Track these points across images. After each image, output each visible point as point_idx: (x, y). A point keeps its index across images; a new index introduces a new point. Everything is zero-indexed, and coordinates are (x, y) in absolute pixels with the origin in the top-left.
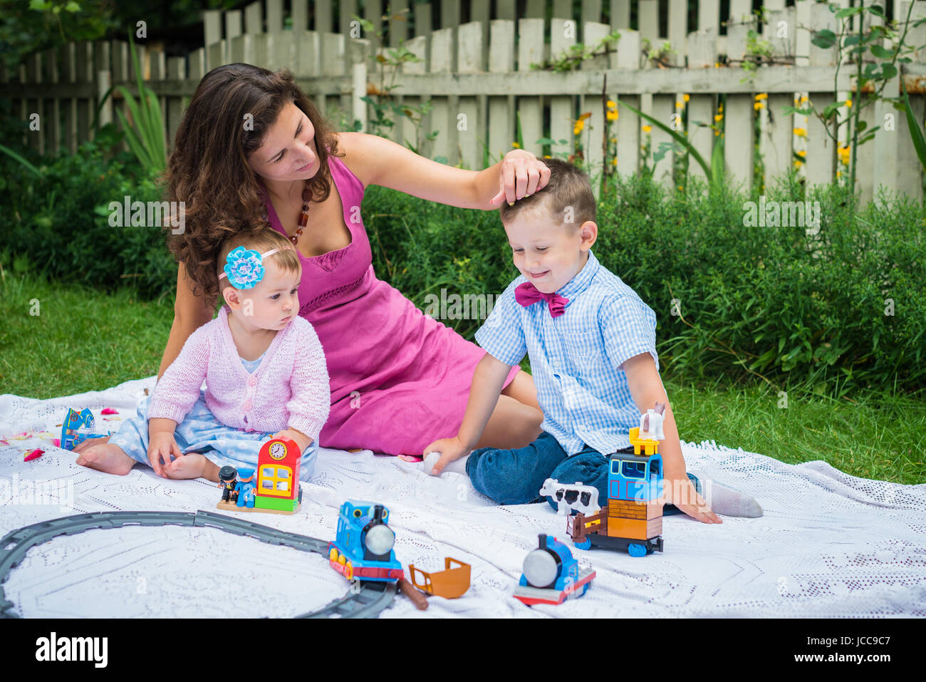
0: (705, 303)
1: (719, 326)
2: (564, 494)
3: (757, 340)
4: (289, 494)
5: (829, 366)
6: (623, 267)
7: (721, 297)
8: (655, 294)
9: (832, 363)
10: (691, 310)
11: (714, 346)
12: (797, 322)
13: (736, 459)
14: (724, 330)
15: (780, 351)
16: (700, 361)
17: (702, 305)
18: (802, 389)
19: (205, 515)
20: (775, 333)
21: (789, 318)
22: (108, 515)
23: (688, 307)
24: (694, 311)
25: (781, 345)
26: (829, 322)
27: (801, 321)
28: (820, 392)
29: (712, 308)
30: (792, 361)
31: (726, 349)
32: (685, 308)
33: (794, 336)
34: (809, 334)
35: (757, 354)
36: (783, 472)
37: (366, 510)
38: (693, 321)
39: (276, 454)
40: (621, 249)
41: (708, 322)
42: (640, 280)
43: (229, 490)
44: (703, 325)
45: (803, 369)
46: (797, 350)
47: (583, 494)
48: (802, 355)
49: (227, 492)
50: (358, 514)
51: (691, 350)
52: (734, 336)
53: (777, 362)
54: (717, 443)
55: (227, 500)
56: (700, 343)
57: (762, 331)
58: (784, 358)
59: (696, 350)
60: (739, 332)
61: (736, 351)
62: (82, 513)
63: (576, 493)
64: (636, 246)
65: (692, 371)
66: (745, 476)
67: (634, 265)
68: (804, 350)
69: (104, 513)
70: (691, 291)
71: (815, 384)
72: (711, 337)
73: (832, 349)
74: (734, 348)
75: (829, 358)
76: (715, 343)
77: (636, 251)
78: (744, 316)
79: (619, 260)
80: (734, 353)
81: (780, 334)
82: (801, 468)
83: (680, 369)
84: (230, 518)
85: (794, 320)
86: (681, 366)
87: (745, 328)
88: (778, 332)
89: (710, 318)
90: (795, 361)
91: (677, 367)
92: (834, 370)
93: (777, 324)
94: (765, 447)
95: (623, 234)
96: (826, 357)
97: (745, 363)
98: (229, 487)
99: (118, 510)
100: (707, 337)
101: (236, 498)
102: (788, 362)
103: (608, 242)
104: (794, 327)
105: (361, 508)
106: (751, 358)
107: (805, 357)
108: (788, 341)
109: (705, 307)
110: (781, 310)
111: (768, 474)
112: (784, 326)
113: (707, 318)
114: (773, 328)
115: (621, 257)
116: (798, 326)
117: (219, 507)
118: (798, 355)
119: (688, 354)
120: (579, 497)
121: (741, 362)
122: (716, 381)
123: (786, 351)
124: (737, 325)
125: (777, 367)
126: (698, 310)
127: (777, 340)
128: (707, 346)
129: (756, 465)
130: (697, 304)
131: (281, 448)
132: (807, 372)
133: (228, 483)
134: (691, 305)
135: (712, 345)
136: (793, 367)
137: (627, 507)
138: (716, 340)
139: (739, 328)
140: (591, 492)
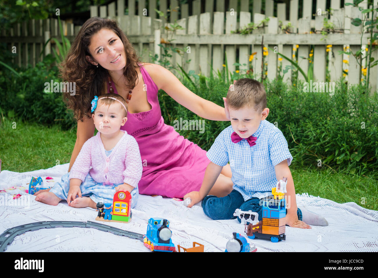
0: (304, 134)
1: (310, 144)
2: (244, 215)
3: (326, 150)
4: (126, 214)
7: (312, 132)
9: (358, 161)
10: (298, 137)
12: (343, 143)
13: (317, 201)
14: (312, 146)
15: (336, 155)
16: (302, 159)
17: (303, 135)
18: (345, 172)
19: (91, 223)
20: (334, 148)
21: (340, 141)
22: (49, 223)
23: (297, 136)
24: (300, 138)
25: (337, 153)
26: (357, 143)
27: (345, 143)
28: (353, 173)
29: (307, 137)
31: (313, 154)
32: (296, 136)
33: (342, 149)
34: (349, 148)
35: (326, 156)
36: (337, 207)
37: (160, 221)
38: (299, 142)
39: (121, 197)
41: (306, 142)
43: (101, 212)
44: (303, 144)
45: (345, 163)
46: (343, 155)
47: (252, 215)
48: (345, 157)
49: (100, 213)
51: (298, 154)
52: (316, 149)
53: (335, 160)
54: (309, 194)
55: (100, 217)
56: (302, 152)
57: (328, 147)
58: (338, 158)
59: (300, 154)
60: (319, 147)
61: (318, 155)
62: (38, 222)
63: (249, 215)
64: (275, 110)
65: (298, 163)
66: (321, 208)
67: (275, 118)
68: (346, 155)
69: (47, 222)
70: (298, 129)
71: (351, 169)
72: (307, 149)
73: (358, 155)
74: (316, 154)
76: (309, 151)
77: (275, 112)
78: (321, 140)
80: (316, 156)
81: (336, 148)
82: (344, 205)
84: (101, 224)
85: (342, 142)
86: (294, 161)
87: (321, 145)
88: (335, 147)
89: (306, 141)
90: (342, 160)
92: (359, 164)
93: (335, 144)
94: (329, 196)
95: (270, 104)
96: (356, 158)
98: (101, 211)
99: (53, 221)
100: (305, 149)
101: (103, 216)
102: (339, 160)
104: (342, 145)
105: (158, 221)
106: (323, 158)
107: (347, 158)
108: (339, 151)
109: (304, 136)
110: (337, 137)
111: (331, 208)
112: (338, 145)
113: (305, 141)
114: (333, 145)
116: (344, 145)
117: (96, 220)
118: (344, 157)
119: (297, 156)
120: (250, 217)
122: (308, 167)
123: (339, 155)
124: (318, 144)
125: (335, 162)
126: (302, 137)
127: (335, 151)
128: (305, 153)
129: (325, 204)
130: (301, 135)
131: (123, 195)
132: (347, 164)
133: (100, 209)
134: (299, 135)
135: (307, 152)
136: (341, 162)
137: (270, 221)
138: (309, 150)
139: (319, 145)
140: (255, 215)
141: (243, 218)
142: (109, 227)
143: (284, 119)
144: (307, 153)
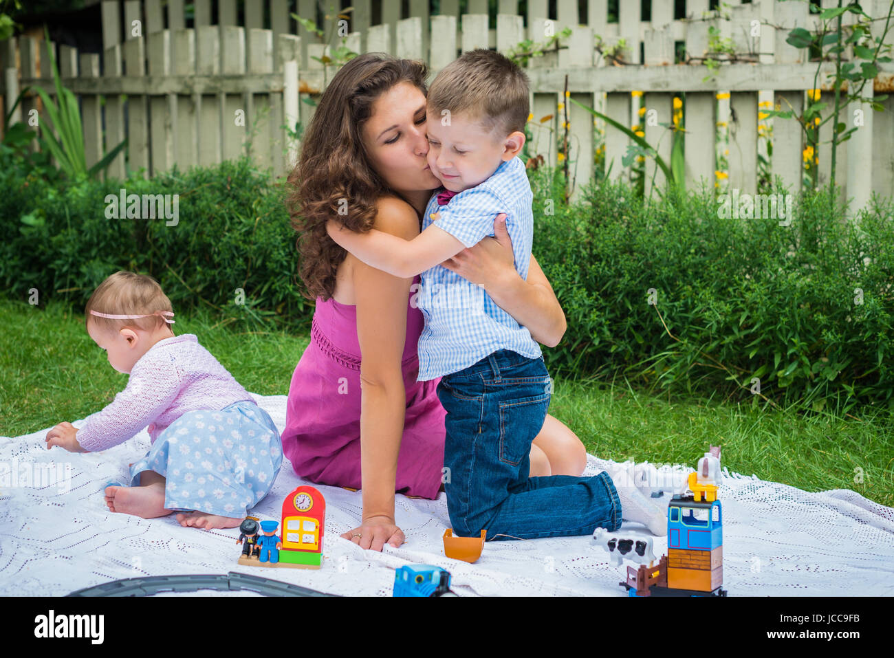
0: (691, 315)
1: (706, 340)
2: (617, 544)
3: (751, 356)
4: (316, 548)
5: (829, 381)
6: (601, 279)
7: (715, 312)
8: (636, 306)
9: (832, 379)
10: (676, 323)
11: (702, 361)
12: (793, 337)
13: (754, 489)
14: (713, 345)
15: (776, 366)
16: (687, 376)
17: (687, 318)
18: (801, 406)
19: (239, 577)
20: (768, 348)
21: (784, 332)
22: (139, 583)
23: (673, 320)
24: (679, 324)
25: (777, 361)
26: (829, 336)
27: (797, 335)
28: (818, 408)
29: (700, 322)
30: (788, 378)
31: (713, 363)
32: (669, 321)
33: (790, 352)
34: (806, 348)
35: (748, 368)
36: (808, 502)
37: (429, 575)
38: (679, 335)
39: (301, 506)
40: (601, 260)
41: (694, 335)
42: (620, 293)
43: (250, 544)
44: (692, 340)
45: (799, 384)
46: (794, 366)
47: (638, 543)
48: (799, 370)
50: (419, 579)
51: (678, 365)
52: (724, 350)
53: (771, 378)
54: (729, 469)
56: (689, 358)
57: (754, 346)
58: (780, 373)
59: (684, 366)
60: (731, 347)
61: (725, 365)
62: (112, 580)
63: (631, 542)
64: (616, 256)
65: (679, 388)
66: (770, 507)
67: (614, 277)
68: (801, 365)
69: (133, 579)
70: (676, 304)
71: (814, 400)
72: (699, 351)
73: (830, 364)
74: (724, 363)
75: (828, 374)
76: (705, 358)
77: (617, 263)
78: (736, 331)
79: (598, 272)
80: (725, 368)
81: (774, 349)
82: (823, 496)
83: (667, 385)
84: (265, 580)
85: (790, 335)
86: (669, 382)
87: (736, 342)
88: (772, 346)
89: (697, 332)
90: (792, 377)
91: (664, 383)
92: (835, 386)
93: (771, 338)
94: (779, 474)
95: (601, 245)
96: (825, 373)
97: (737, 378)
98: (250, 541)
99: (146, 575)
100: (695, 352)
102: (785, 378)
103: (584, 253)
104: (790, 341)
105: (423, 573)
106: (742, 373)
107: (803, 373)
108: (783, 357)
109: (690, 320)
110: (776, 324)
111: (792, 505)
112: (779, 340)
113: (693, 332)
114: (766, 342)
115: (601, 270)
116: (795, 340)
117: (240, 563)
118: (795, 371)
119: (676, 369)
120: (634, 546)
121: (734, 377)
122: (708, 397)
123: (781, 367)
124: (728, 340)
125: (771, 382)
126: (683, 323)
127: (772, 356)
128: (695, 361)
129: (778, 495)
130: (680, 317)
131: (306, 499)
132: (804, 388)
133: (250, 538)
134: (676, 318)
135: (699, 360)
136: (790, 383)
137: (688, 557)
138: (704, 355)
139: (730, 343)
140: (647, 541)
141: (616, 549)
142: (286, 587)
143: (638, 280)
144: (701, 362)
